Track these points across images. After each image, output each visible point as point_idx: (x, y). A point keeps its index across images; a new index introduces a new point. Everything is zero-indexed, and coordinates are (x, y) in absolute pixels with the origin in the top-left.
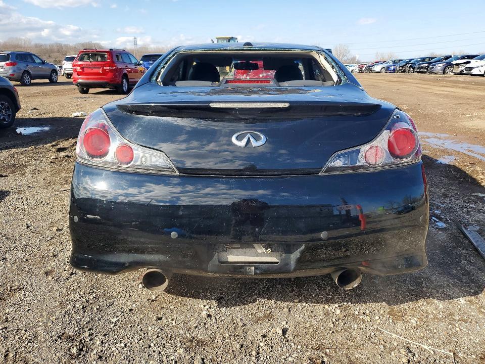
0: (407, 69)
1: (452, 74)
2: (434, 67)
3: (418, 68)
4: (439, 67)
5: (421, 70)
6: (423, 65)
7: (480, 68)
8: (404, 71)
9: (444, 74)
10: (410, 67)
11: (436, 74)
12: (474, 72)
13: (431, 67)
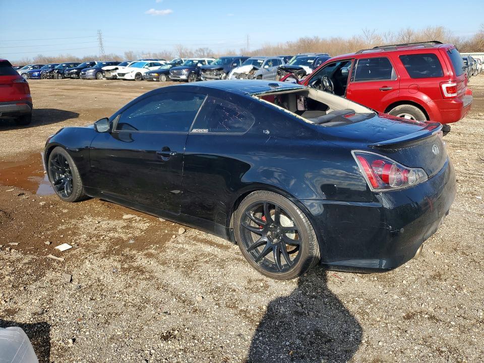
0: (56, 75)
1: (104, 79)
2: (86, 73)
3: (69, 74)
4: (91, 72)
5: (72, 76)
6: (73, 71)
7: (131, 74)
8: (53, 77)
9: (96, 79)
10: (58, 72)
11: (89, 79)
12: (126, 77)
13: (83, 72)
